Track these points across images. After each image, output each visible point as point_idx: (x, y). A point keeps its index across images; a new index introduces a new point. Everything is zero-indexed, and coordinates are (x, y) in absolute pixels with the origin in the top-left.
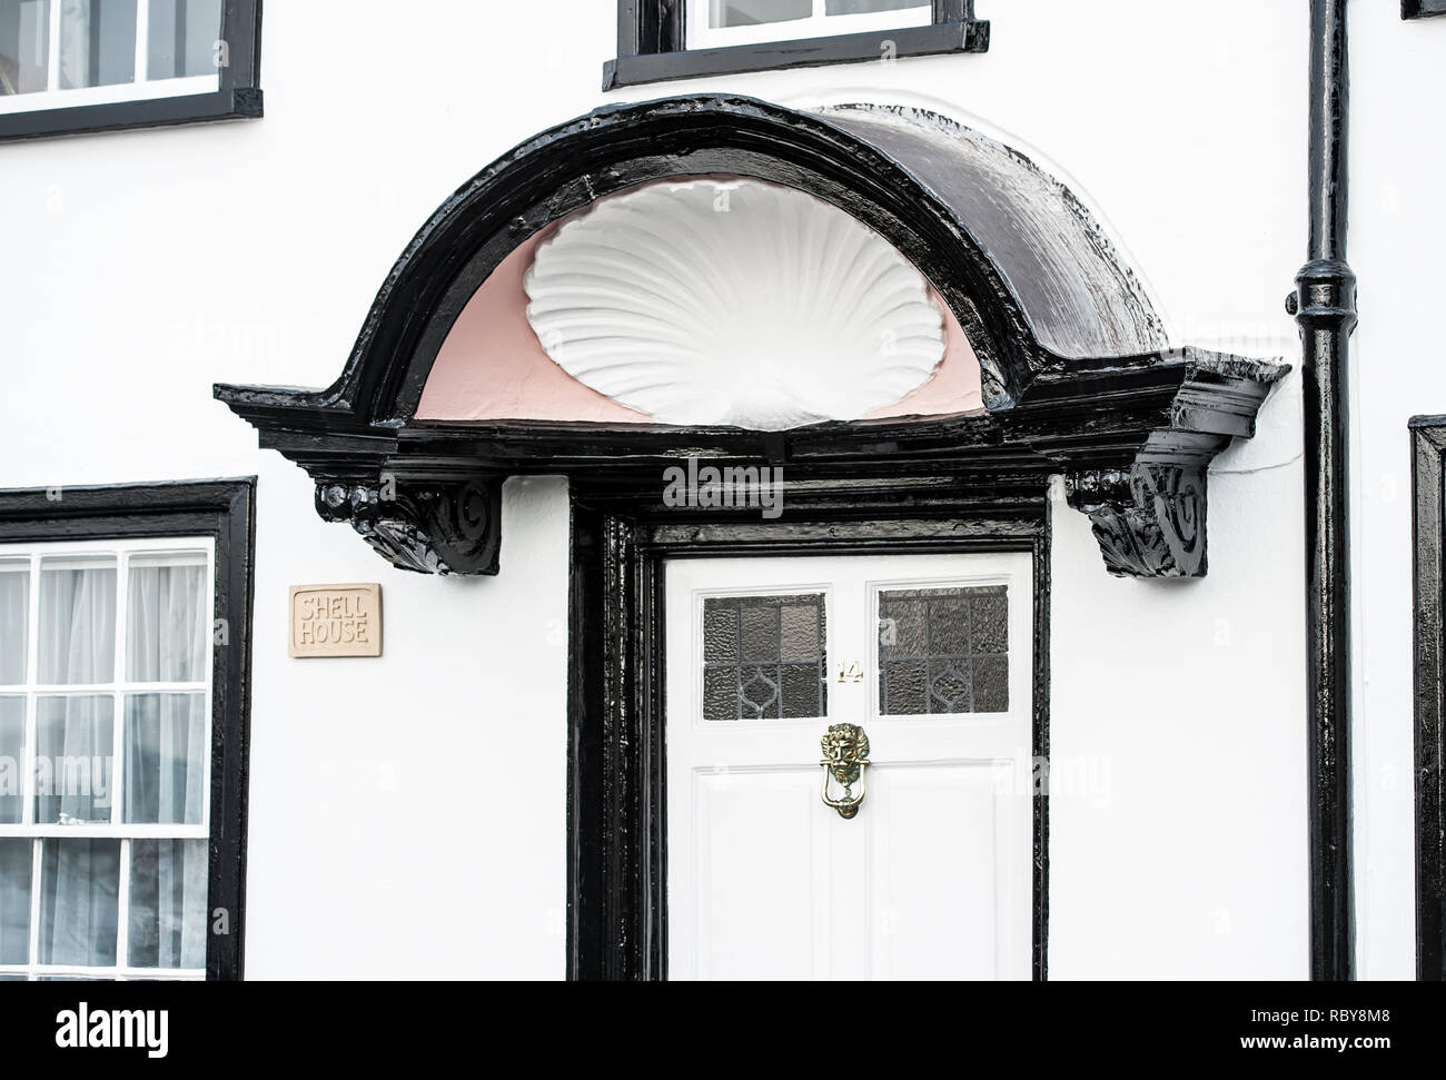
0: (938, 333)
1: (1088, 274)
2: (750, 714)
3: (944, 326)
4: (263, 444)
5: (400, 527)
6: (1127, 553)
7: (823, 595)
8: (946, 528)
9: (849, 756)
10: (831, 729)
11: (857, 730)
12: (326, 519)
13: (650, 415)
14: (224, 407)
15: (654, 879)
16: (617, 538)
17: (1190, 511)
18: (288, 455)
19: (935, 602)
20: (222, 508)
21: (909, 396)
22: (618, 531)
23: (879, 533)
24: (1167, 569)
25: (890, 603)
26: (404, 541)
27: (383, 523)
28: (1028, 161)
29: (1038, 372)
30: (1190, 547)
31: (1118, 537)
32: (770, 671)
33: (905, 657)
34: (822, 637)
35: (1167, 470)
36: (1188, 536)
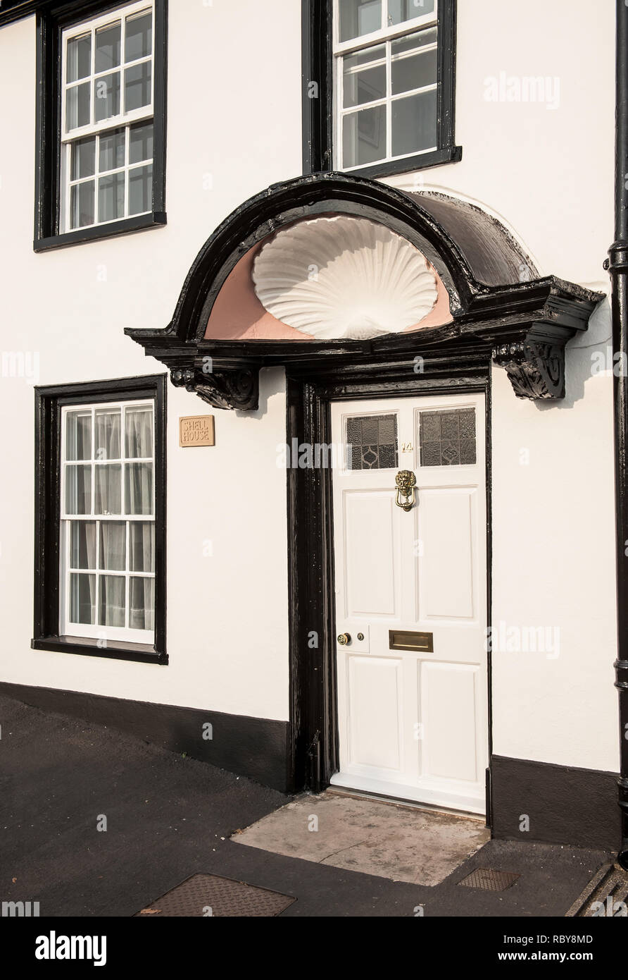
0: (434, 287)
1: (506, 256)
2: (366, 467)
3: (436, 283)
4: (147, 354)
5: (209, 389)
6: (525, 387)
7: (396, 415)
8: (446, 382)
9: (407, 484)
10: (399, 473)
11: (410, 473)
12: (176, 386)
13: (313, 336)
14: (129, 338)
15: (327, 537)
16: (309, 392)
17: (556, 366)
18: (158, 358)
19: (443, 416)
20: (154, 387)
21: (424, 319)
22: (310, 389)
23: (417, 386)
24: (544, 394)
25: (424, 418)
26: (211, 395)
27: (198, 387)
28: (480, 209)
29: (476, 295)
30: (556, 383)
31: (520, 379)
32: (374, 448)
33: (431, 441)
34: (395, 433)
35: (544, 346)
36: (555, 378)
